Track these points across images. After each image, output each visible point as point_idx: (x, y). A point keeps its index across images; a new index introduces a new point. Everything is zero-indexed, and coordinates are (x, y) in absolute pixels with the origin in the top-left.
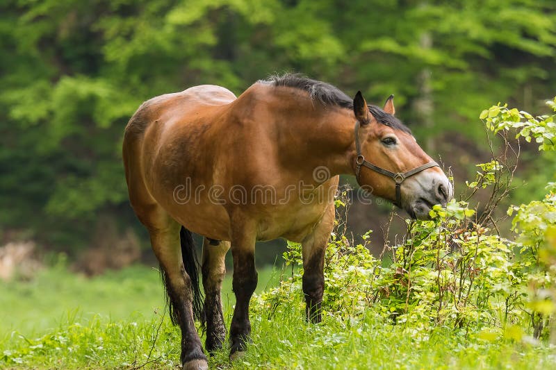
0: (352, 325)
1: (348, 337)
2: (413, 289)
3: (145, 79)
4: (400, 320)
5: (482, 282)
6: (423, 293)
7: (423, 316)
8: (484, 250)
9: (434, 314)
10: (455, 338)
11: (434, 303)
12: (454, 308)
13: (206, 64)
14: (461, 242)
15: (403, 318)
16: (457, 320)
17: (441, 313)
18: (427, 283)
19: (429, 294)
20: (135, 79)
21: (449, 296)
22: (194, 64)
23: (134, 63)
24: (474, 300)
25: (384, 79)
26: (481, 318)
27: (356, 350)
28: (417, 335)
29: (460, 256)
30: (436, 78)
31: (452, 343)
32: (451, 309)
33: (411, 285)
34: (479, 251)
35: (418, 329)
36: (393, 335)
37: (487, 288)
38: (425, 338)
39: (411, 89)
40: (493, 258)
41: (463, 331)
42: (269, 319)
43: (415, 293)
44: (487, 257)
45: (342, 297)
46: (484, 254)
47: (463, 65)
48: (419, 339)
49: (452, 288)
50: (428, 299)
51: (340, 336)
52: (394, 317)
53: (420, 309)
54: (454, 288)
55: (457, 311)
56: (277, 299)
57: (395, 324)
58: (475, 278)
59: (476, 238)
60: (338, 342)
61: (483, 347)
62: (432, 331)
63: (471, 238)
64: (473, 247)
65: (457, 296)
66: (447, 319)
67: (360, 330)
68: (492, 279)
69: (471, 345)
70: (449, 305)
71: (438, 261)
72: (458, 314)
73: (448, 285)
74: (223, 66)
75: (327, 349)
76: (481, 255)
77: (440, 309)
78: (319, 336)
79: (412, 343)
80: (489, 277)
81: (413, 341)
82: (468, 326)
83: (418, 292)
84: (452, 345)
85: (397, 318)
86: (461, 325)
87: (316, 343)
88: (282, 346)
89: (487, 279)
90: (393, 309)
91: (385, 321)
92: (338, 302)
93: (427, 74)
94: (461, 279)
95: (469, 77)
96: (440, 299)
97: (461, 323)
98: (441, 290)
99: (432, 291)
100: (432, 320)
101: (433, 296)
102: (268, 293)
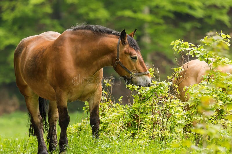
0: (114, 139)
1: (112, 145)
2: (141, 123)
3: (21, 28)
4: (136, 137)
5: (172, 120)
6: (146, 125)
7: (146, 135)
8: (173, 106)
9: (151, 134)
10: (160, 145)
11: (151, 129)
12: (160, 132)
13: (48, 21)
14: (163, 102)
15: (137, 136)
16: (161, 137)
17: (154, 133)
18: (147, 120)
19: (148, 125)
20: (16, 28)
21: (158, 126)
22: (43, 21)
23: (15, 21)
24: (169, 128)
26: (172, 136)
27: (116, 151)
28: (143, 144)
29: (163, 108)
31: (159, 147)
32: (158, 132)
33: (140, 122)
34: (171, 106)
35: (144, 141)
36: (132, 144)
37: (174, 123)
38: (147, 145)
39: (140, 33)
40: (177, 109)
41: (164, 142)
42: (77, 137)
43: (142, 125)
44: (174, 109)
45: (109, 127)
46: (173, 108)
48: (144, 146)
49: (159, 123)
50: (148, 128)
51: (108, 144)
52: (133, 136)
53: (145, 132)
54: (160, 123)
55: (161, 133)
56: (80, 128)
57: (133, 139)
58: (169, 118)
59: (170, 100)
60: (108, 147)
61: (173, 149)
62: (150, 142)
63: (167, 100)
64: (168, 104)
65: (161, 126)
66: (157, 136)
67: (117, 142)
68: (177, 119)
69: (167, 148)
70: (158, 130)
71: (153, 111)
72: (161, 134)
73: (157, 121)
74: (56, 22)
75: (103, 150)
76: (172, 108)
77: (153, 132)
78: (99, 144)
79: (141, 148)
80: (176, 118)
81: (142, 147)
82: (166, 140)
83: (144, 125)
84: (159, 148)
85: (134, 136)
86: (163, 139)
87: (98, 148)
88: (83, 149)
89: (175, 118)
90: (132, 132)
91: (129, 137)
92: (108, 129)
93: (146, 26)
94: (163, 118)
95: (164, 27)
96: (153, 128)
97: (163, 138)
98: (154, 124)
99: (150, 124)
100: (150, 137)
101: (150, 126)
102: (76, 125)
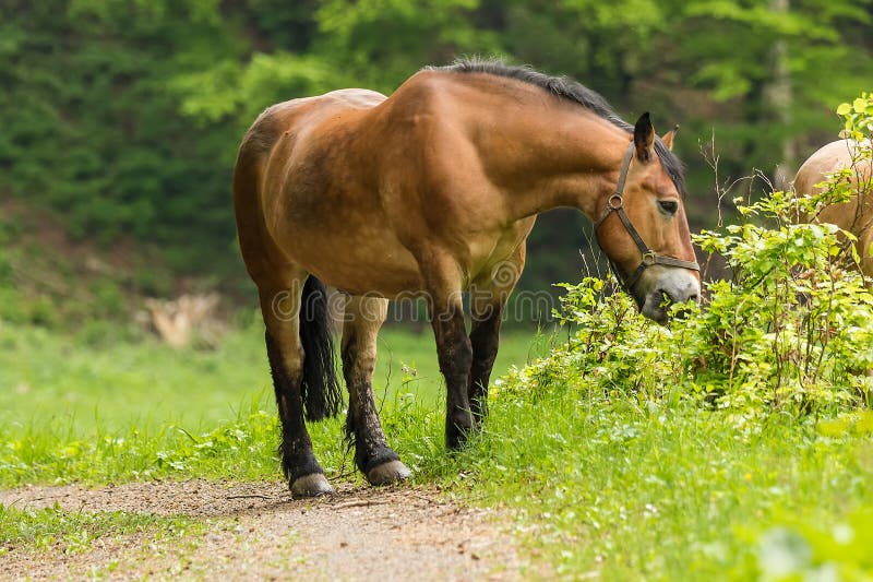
0: (652, 411)
1: (645, 428)
2: (740, 360)
3: (376, 57)
4: (721, 403)
5: (839, 348)
6: (753, 365)
7: (753, 397)
8: (842, 301)
9: (770, 395)
10: (799, 429)
11: (769, 378)
12: (798, 386)
13: (464, 36)
14: (808, 290)
15: (725, 401)
16: (803, 403)
17: (779, 391)
18: (760, 349)
19: (763, 365)
20: (361, 57)
21: (792, 368)
22: (446, 36)
23: (360, 34)
24: (827, 373)
25: (719, 56)
26: (837, 401)
27: (655, 448)
28: (745, 426)
29: (807, 311)
30: (794, 55)
31: (795, 436)
32: (794, 387)
33: (736, 353)
34: (835, 303)
35: (746, 416)
36: (710, 425)
37: (845, 357)
38: (757, 429)
39: (758, 71)
40: (855, 314)
41: (811, 419)
42: (535, 403)
43: (742, 365)
44: (846, 312)
45: (639, 372)
46: (842, 308)
47: (832, 35)
48: (748, 430)
49: (795, 358)
50: (760, 373)
51: (632, 426)
52: (711, 400)
53: (749, 387)
54: (799, 357)
55: (804, 391)
56: (546, 374)
57: (713, 410)
58: (829, 343)
59: (829, 285)
60: (632, 435)
61: (838, 441)
62: (766, 419)
63: (822, 285)
64: (825, 297)
65: (802, 368)
66: (789, 401)
67: (662, 419)
68: (853, 344)
69: (821, 439)
70: (792, 381)
71: (775, 319)
72: (804, 395)
73: (789, 353)
74: (488, 37)
75: (615, 446)
76: (838, 310)
77: (778, 387)
78: (604, 427)
79: (736, 437)
80: (849, 340)
81: (739, 434)
82: (818, 411)
83: (747, 363)
84: (795, 439)
85: (717, 400)
86: (809, 410)
87: (600, 438)
88: (552, 443)
89: (847, 344)
90: (710, 388)
91: (698, 405)
92: (633, 378)
93: (781, 47)
94: (809, 343)
95: (841, 52)
96: (777, 373)
97: (808, 407)
98: (781, 360)
99: (767, 361)
100: (768, 404)
101: (768, 367)
102: (533, 367)
